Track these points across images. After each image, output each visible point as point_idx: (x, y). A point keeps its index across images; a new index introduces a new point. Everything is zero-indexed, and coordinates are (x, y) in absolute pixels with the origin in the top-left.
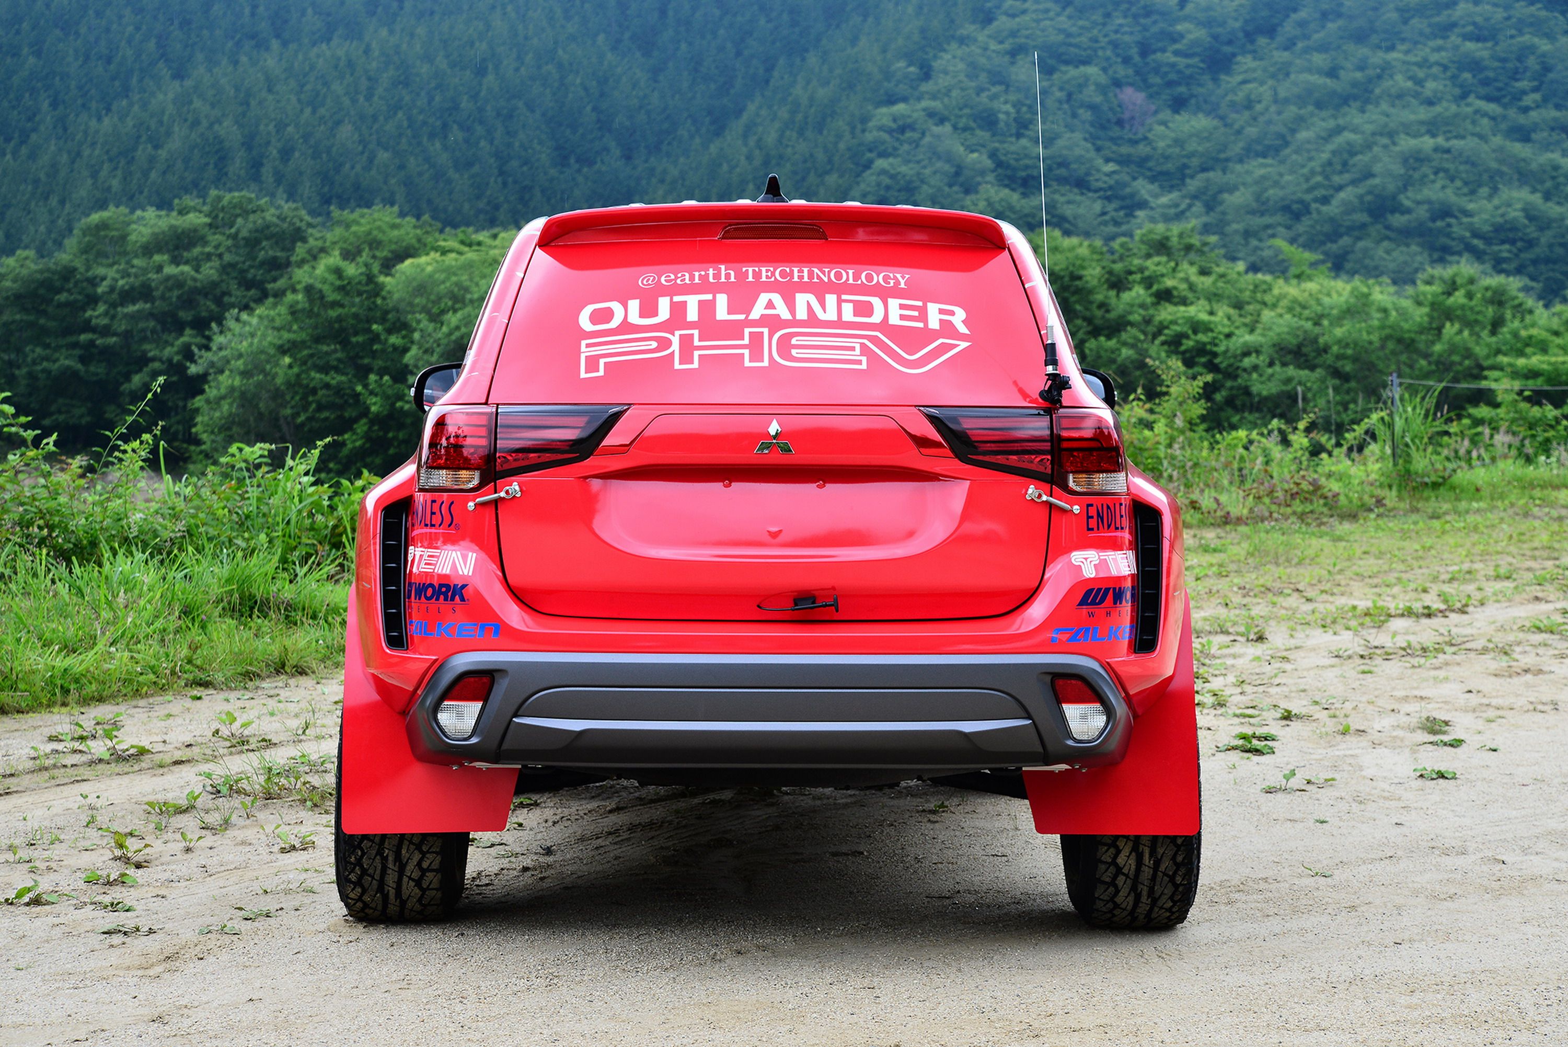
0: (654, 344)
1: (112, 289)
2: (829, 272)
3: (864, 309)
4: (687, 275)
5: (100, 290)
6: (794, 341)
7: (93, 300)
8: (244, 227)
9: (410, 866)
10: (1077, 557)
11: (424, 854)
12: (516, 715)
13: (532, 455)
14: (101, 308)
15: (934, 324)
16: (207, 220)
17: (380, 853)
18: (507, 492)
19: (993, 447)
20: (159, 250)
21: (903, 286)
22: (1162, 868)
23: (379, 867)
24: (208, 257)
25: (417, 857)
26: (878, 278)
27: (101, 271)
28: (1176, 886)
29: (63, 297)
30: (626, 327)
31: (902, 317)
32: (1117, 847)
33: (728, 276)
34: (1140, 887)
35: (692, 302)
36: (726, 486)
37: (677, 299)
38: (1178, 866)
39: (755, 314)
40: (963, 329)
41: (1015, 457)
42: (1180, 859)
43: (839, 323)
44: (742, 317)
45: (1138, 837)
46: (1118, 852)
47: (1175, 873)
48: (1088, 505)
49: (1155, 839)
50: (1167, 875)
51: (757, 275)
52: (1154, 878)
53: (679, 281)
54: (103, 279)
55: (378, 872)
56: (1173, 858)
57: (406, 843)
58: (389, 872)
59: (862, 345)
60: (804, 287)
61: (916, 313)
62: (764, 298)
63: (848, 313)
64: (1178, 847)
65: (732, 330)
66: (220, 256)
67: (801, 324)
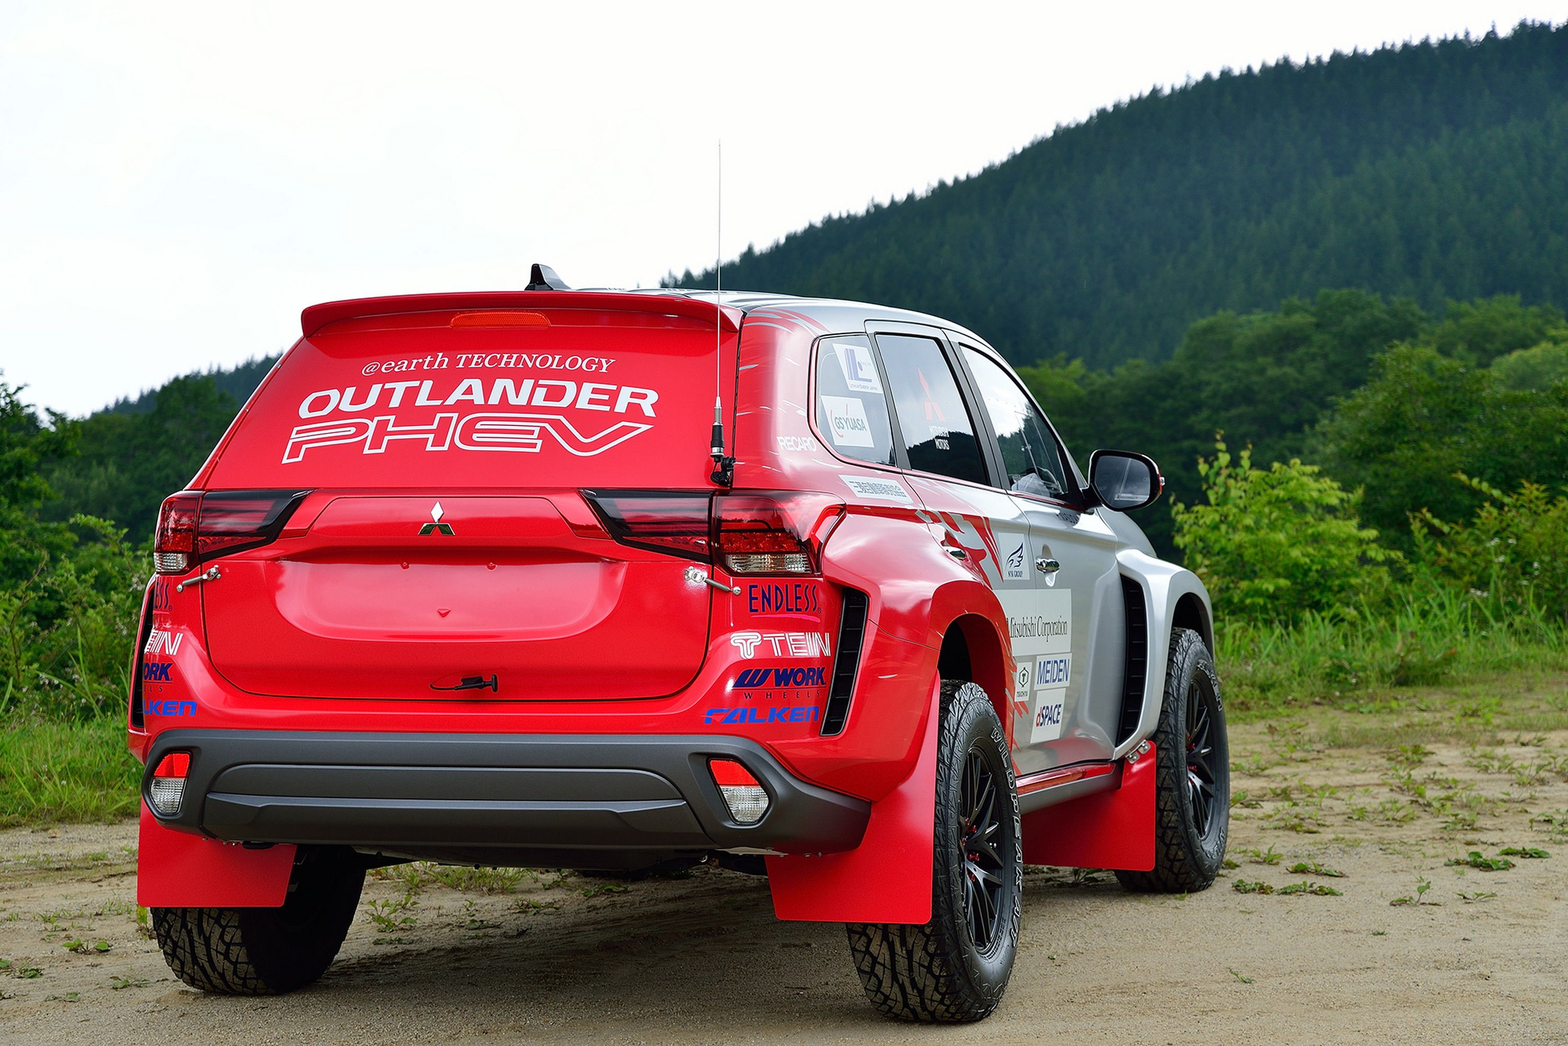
0: (353, 430)
1: (1215, 395)
2: (537, 358)
3: (556, 393)
4: (406, 362)
5: (1203, 395)
6: (478, 426)
7: (1197, 407)
8: (1351, 322)
9: (214, 940)
10: (737, 638)
11: (224, 928)
12: (210, 791)
13: (226, 538)
14: (1205, 413)
15: (621, 407)
16: (1314, 320)
17: (184, 925)
18: (209, 574)
19: (647, 528)
20: (1265, 353)
21: (604, 370)
22: (916, 958)
23: (187, 940)
24: (1313, 358)
25: (217, 931)
26: (582, 363)
27: (1203, 376)
28: (937, 978)
29: (1168, 404)
30: (337, 414)
31: (591, 401)
32: (867, 936)
33: (442, 363)
34: (900, 977)
35: (400, 388)
36: (404, 568)
37: (388, 386)
38: (932, 956)
39: (451, 401)
40: (649, 412)
41: (669, 538)
42: (931, 949)
43: (528, 408)
44: (438, 402)
45: (886, 926)
46: (870, 941)
47: (931, 963)
48: (751, 587)
49: (903, 928)
50: (924, 966)
51: (468, 361)
52: (911, 969)
53: (396, 369)
54: (1208, 383)
55: (187, 944)
56: (925, 949)
57: (205, 917)
58: (196, 944)
59: (543, 429)
60: (506, 373)
61: (606, 397)
62: (466, 383)
63: (539, 399)
64: (928, 937)
65: (426, 415)
66: (1325, 356)
67: (493, 409)
